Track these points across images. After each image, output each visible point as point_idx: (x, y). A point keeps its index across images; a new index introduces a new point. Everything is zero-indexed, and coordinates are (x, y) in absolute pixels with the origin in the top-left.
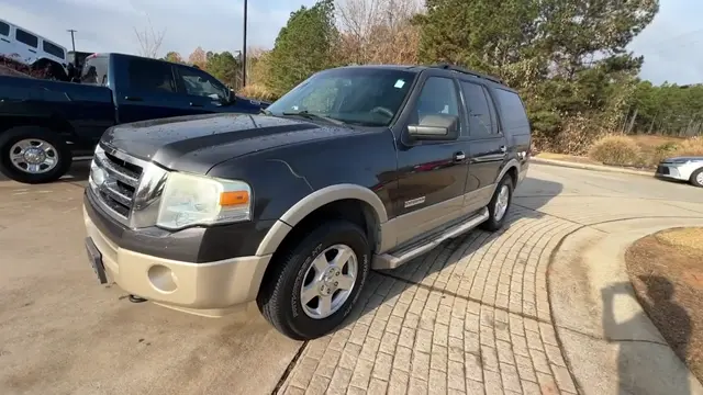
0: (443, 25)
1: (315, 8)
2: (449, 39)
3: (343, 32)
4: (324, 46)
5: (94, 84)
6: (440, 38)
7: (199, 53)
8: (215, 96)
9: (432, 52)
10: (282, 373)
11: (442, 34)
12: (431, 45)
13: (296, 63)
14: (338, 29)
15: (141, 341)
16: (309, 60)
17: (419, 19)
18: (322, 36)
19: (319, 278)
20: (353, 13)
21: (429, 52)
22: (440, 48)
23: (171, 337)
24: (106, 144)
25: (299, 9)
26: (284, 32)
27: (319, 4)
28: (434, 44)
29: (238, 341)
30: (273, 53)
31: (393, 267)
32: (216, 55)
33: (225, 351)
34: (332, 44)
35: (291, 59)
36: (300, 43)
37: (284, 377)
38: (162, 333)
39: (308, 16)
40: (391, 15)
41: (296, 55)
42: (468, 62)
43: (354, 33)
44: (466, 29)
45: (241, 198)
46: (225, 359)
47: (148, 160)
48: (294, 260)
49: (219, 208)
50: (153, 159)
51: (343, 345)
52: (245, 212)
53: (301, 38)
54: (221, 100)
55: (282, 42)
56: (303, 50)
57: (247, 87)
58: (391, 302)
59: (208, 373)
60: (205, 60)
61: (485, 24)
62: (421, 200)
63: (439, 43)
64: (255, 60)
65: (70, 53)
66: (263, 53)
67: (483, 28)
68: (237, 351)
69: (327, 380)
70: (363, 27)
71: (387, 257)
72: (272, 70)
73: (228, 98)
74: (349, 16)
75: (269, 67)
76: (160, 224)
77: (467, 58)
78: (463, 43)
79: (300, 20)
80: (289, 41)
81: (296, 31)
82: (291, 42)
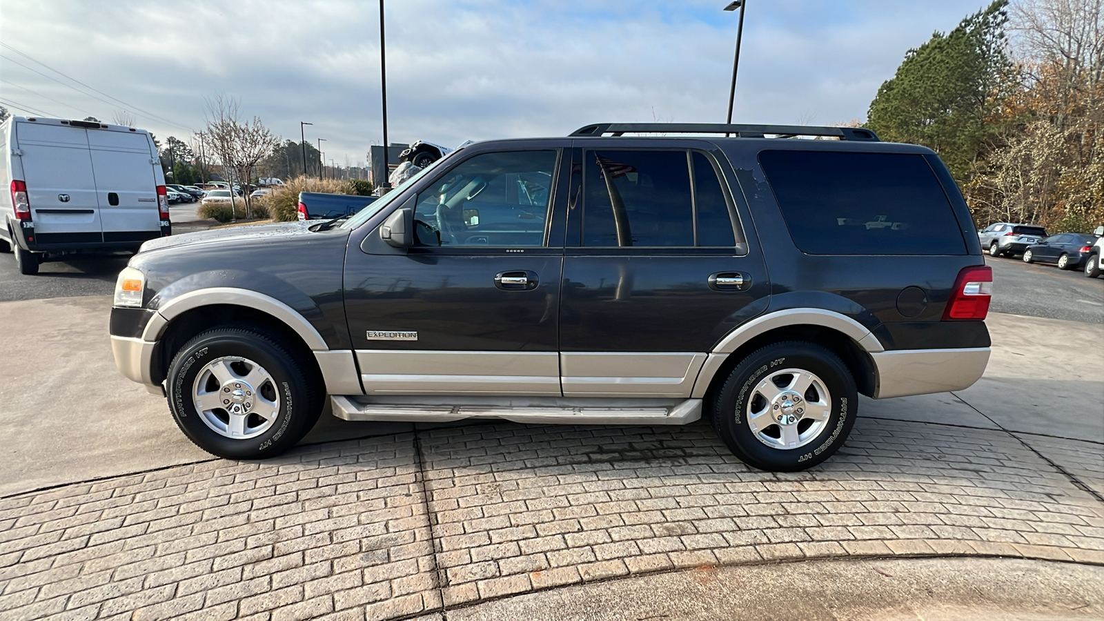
1: (958, 31)
25: (927, 40)
27: (968, 22)
31: (345, 417)
39: (941, 49)
45: (136, 286)
55: (882, 106)
62: (411, 336)
71: (342, 401)
79: (922, 61)
80: (894, 101)
81: (910, 81)
82: (895, 103)
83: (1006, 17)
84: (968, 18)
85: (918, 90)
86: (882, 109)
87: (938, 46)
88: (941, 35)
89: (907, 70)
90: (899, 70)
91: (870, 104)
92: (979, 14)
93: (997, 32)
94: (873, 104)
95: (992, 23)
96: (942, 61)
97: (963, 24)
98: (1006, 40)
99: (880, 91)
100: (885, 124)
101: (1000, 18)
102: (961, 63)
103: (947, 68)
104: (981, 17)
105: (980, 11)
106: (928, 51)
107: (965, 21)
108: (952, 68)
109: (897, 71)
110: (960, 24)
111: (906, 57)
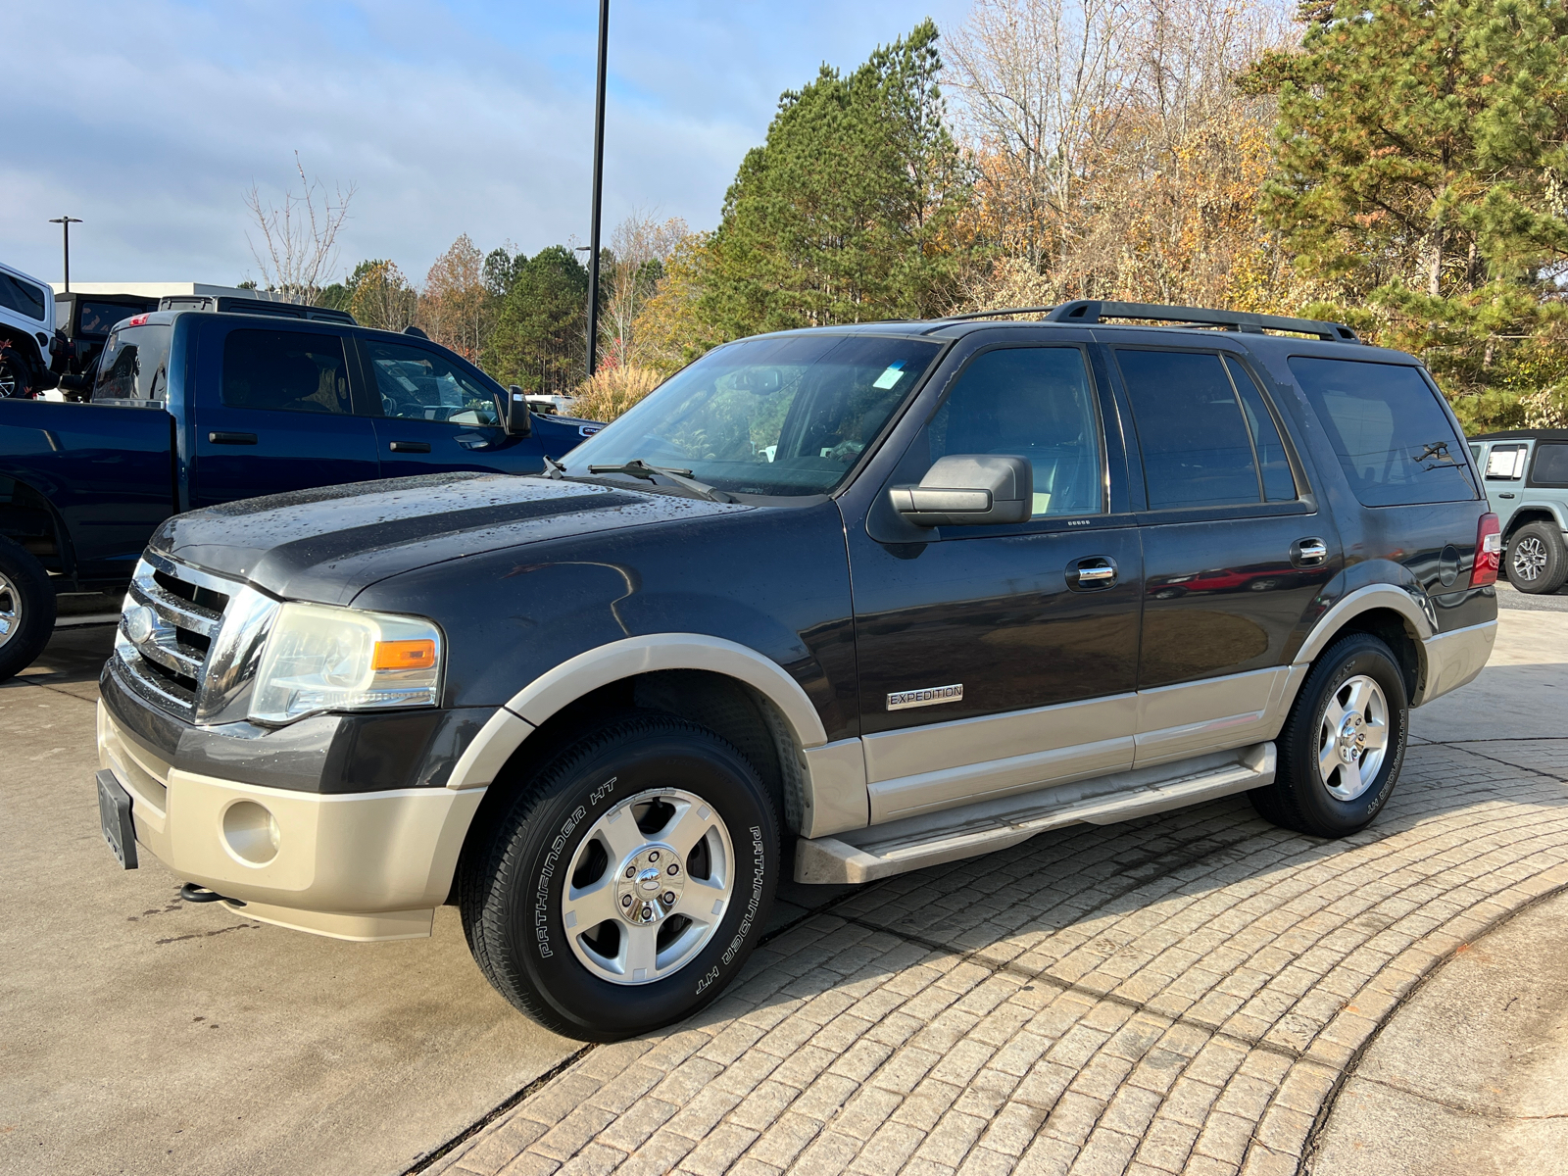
0: (1363, 89)
1: (867, 72)
2: (1396, 139)
3: (977, 146)
4: (903, 202)
5: (127, 403)
6: (1357, 136)
7: (461, 258)
8: (470, 419)
9: (1325, 196)
10: (508, 1096)
11: (1363, 120)
12: (1320, 166)
13: (799, 274)
14: (956, 137)
15: (198, 1019)
16: (847, 257)
17: (1277, 72)
18: (896, 169)
19: (616, 872)
20: (1012, 72)
21: (1312, 196)
22: (1359, 175)
23: (266, 1018)
24: (161, 553)
25: (812, 79)
26: (757, 163)
27: (882, 58)
28: (1334, 164)
29: (419, 1035)
30: (715, 245)
31: (855, 878)
32: (521, 261)
33: (384, 1050)
34: (933, 194)
35: (779, 258)
36: (813, 199)
37: (508, 1104)
38: (246, 1009)
39: (842, 102)
40: (1160, 73)
41: (798, 244)
42: (1477, 220)
43: (1018, 147)
44: (1462, 92)
45: (417, 654)
46: (381, 1063)
47: (241, 580)
48: (542, 811)
49: (370, 675)
50: (253, 577)
51: (676, 1059)
52: (427, 688)
53: (817, 183)
54: (487, 429)
55: (750, 202)
56: (824, 225)
57: (603, 377)
58: (855, 989)
59: (335, 1083)
60: (482, 280)
61: (1539, 71)
62: (951, 693)
63: (1355, 158)
64: (652, 273)
65: (60, 298)
66: (684, 243)
67: (1527, 88)
68: (412, 1050)
69: (610, 1117)
70: (1054, 120)
71: (837, 848)
72: (711, 303)
73: (506, 423)
74: (996, 86)
75: (701, 294)
76: (254, 714)
77: (1472, 208)
78: (1454, 149)
79: (813, 120)
80: (774, 194)
81: (798, 158)
82: (778, 198)
83: (938, 61)
84: (882, 49)
85: (817, 177)
86: (756, 209)
87: (836, 94)
88: (834, 73)
89: (789, 134)
90: (771, 130)
91: (725, 194)
92: (899, 48)
93: (928, 86)
94: (730, 194)
95: (919, 67)
96: (850, 126)
97: (875, 61)
98: (943, 103)
99: (744, 170)
100: (760, 239)
101: (929, 61)
102: (881, 134)
103: (863, 141)
104: (901, 53)
105: (899, 41)
106: (819, 101)
107: (877, 55)
108: (870, 141)
109: (767, 133)
110: (871, 60)
111: (780, 107)
